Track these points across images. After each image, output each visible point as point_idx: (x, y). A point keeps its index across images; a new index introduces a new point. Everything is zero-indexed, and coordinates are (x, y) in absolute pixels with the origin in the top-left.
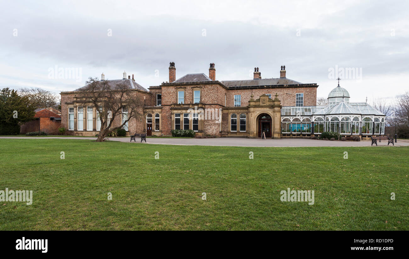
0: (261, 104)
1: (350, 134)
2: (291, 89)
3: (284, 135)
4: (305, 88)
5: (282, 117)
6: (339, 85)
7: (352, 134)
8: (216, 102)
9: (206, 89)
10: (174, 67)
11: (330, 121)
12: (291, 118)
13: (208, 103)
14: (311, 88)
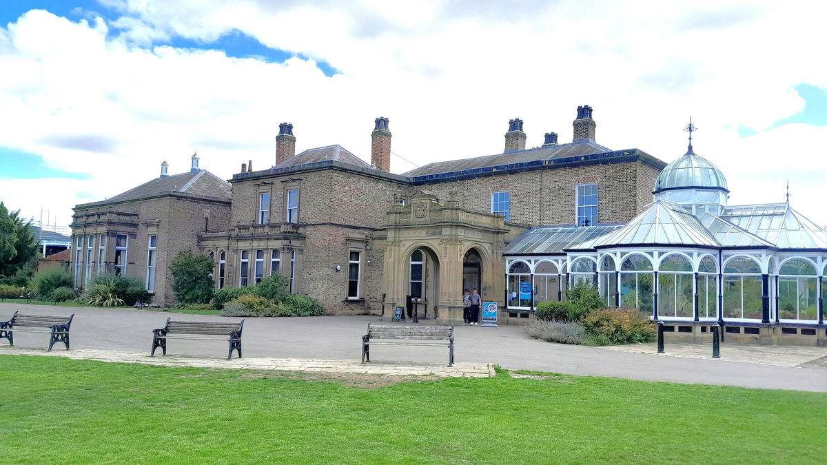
0: (412, 219)
1: (692, 319)
2: (562, 172)
3: (513, 314)
4: (601, 167)
5: (508, 258)
6: (690, 147)
7: (697, 319)
8: (326, 219)
9: (309, 184)
10: (292, 134)
11: (618, 268)
12: (533, 262)
13: (312, 221)
14: (619, 166)
